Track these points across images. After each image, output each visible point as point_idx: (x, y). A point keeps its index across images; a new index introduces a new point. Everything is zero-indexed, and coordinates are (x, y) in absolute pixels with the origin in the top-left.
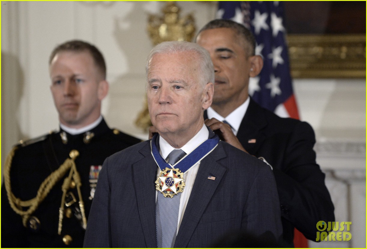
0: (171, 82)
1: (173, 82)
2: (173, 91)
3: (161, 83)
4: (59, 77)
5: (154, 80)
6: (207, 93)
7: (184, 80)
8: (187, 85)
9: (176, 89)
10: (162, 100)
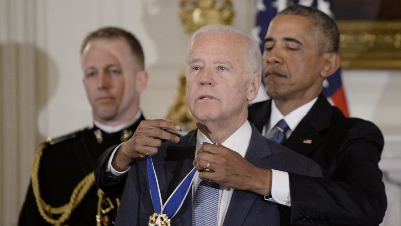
0: (214, 63)
1: (218, 62)
2: (216, 72)
3: (204, 64)
4: (92, 68)
5: (196, 61)
6: (253, 83)
7: (230, 61)
8: (232, 68)
9: (220, 71)
10: (204, 80)
